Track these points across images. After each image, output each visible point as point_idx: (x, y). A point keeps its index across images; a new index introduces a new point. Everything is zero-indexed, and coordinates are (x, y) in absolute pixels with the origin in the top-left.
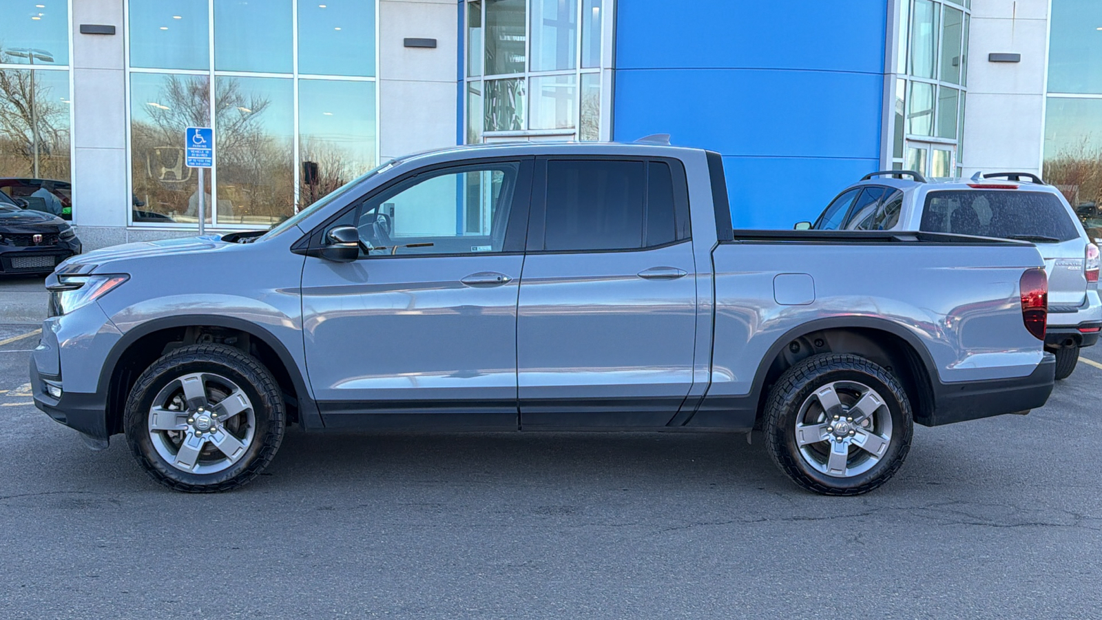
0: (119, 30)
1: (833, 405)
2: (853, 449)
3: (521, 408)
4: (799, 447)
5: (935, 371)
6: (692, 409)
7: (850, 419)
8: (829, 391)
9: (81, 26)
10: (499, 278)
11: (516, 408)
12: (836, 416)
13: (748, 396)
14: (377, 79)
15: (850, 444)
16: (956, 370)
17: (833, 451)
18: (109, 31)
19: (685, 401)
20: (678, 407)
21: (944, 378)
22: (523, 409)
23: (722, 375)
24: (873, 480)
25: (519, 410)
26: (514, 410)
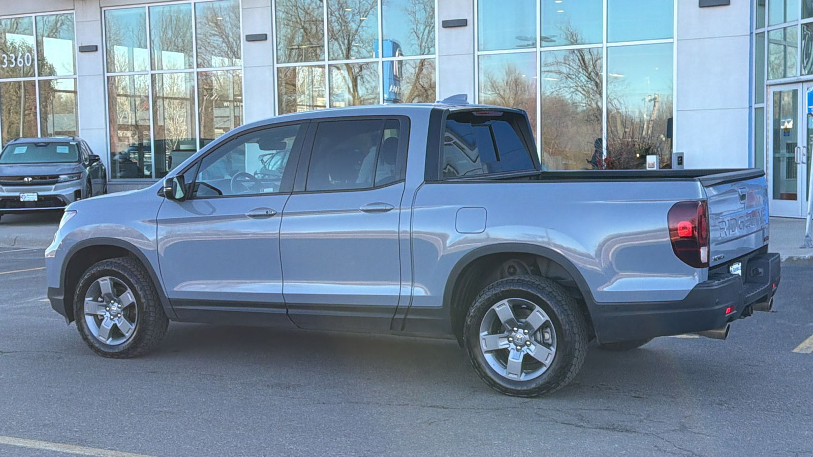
0: (470, 23)
1: (507, 319)
2: (527, 357)
3: (289, 310)
4: (483, 352)
5: (589, 292)
6: (403, 317)
7: (526, 331)
8: (504, 306)
9: (443, 22)
10: (267, 212)
11: (285, 310)
12: (515, 329)
13: (441, 308)
14: (675, 40)
15: (525, 353)
16: (606, 292)
17: (510, 358)
18: (463, 23)
19: (397, 310)
20: (393, 315)
21: (598, 299)
22: (290, 311)
23: (420, 291)
24: (541, 385)
25: (287, 312)
26: (284, 311)
